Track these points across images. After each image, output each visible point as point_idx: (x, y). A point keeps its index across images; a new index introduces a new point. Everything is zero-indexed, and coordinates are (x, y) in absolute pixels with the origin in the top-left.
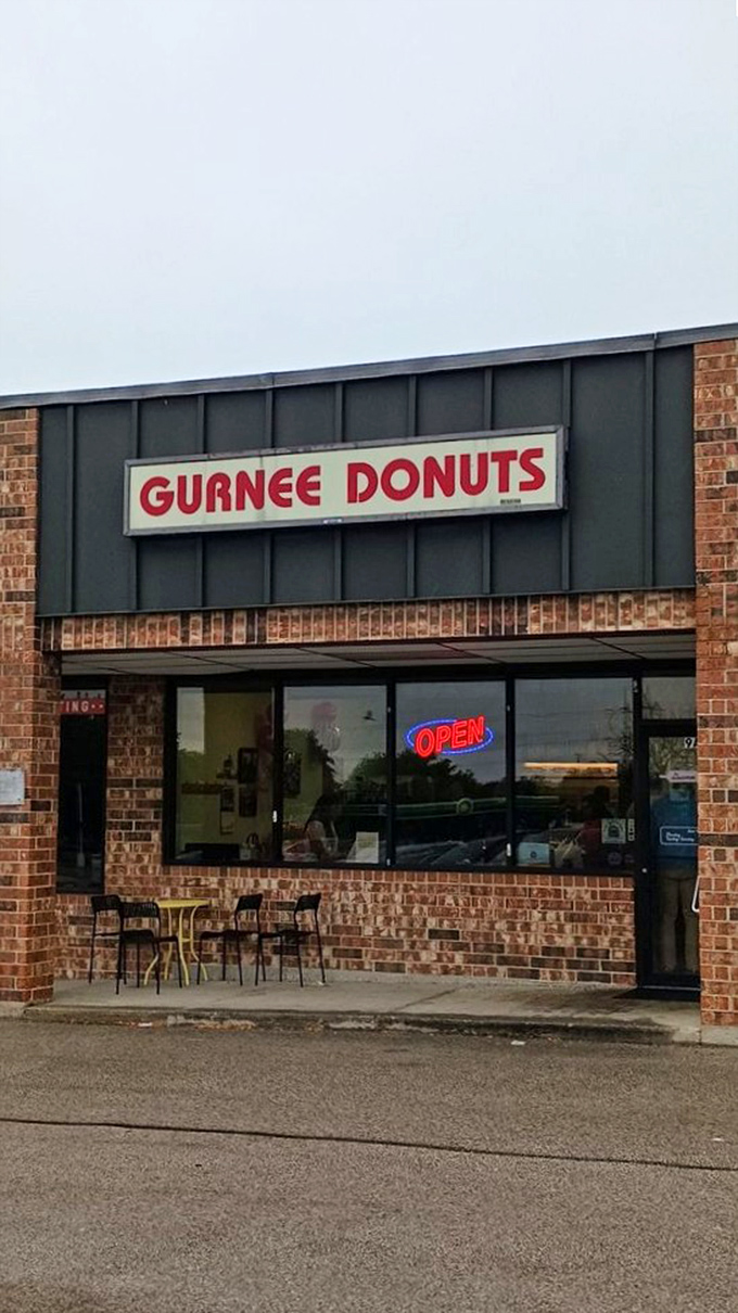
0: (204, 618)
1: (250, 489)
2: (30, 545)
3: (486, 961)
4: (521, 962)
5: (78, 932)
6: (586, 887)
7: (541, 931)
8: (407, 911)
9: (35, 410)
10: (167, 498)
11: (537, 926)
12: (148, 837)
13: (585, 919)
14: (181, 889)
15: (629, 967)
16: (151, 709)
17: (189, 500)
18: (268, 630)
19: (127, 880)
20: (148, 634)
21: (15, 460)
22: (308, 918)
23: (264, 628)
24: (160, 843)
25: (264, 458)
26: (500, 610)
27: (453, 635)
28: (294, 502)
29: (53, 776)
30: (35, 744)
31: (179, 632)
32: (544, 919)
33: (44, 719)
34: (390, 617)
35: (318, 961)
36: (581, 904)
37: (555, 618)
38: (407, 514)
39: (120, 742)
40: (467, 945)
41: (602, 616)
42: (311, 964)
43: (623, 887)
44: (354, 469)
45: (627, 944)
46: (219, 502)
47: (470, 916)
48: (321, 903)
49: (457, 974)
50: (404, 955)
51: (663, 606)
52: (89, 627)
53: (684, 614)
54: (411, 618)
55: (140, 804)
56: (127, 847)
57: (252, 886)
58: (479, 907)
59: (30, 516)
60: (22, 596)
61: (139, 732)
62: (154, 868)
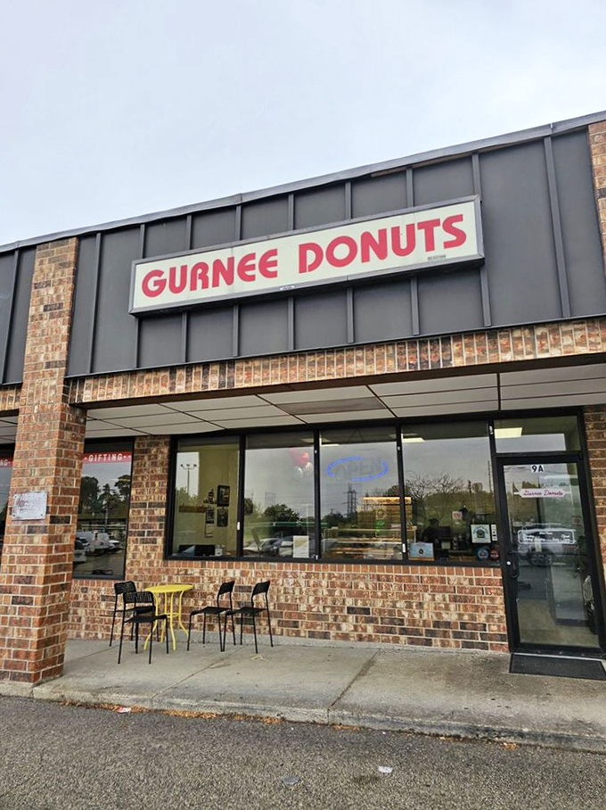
0: (187, 372)
1: (224, 272)
2: (64, 329)
3: (390, 631)
4: (417, 632)
5: (107, 605)
6: (464, 576)
7: (432, 608)
8: (331, 593)
9: (75, 238)
10: (161, 284)
11: (429, 605)
12: (154, 541)
13: (465, 600)
14: (175, 577)
15: (502, 638)
16: (160, 456)
17: (178, 284)
18: (236, 378)
19: (140, 570)
20: (145, 386)
21: (59, 272)
22: (260, 599)
23: (233, 377)
24: (162, 545)
25: (234, 248)
26: (427, 349)
27: (386, 372)
28: (256, 277)
29: (73, 497)
30: (57, 472)
31: (168, 384)
32: (433, 599)
33: (67, 454)
34: (333, 362)
35: (268, 629)
36: (461, 589)
37: (476, 351)
38: (348, 277)
39: (140, 479)
40: (376, 619)
41: (520, 347)
42: (262, 631)
43: (494, 575)
44: (303, 249)
45: (500, 620)
46: (199, 283)
47: (378, 597)
48: (270, 587)
49: (369, 641)
50: (329, 626)
51: (578, 335)
52: (103, 384)
53: (599, 340)
54: (350, 361)
55: (150, 519)
56: (141, 547)
57: (222, 575)
58: (384, 590)
59: (67, 308)
60: (56, 364)
61: (152, 472)
62: (158, 562)
